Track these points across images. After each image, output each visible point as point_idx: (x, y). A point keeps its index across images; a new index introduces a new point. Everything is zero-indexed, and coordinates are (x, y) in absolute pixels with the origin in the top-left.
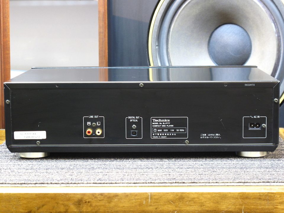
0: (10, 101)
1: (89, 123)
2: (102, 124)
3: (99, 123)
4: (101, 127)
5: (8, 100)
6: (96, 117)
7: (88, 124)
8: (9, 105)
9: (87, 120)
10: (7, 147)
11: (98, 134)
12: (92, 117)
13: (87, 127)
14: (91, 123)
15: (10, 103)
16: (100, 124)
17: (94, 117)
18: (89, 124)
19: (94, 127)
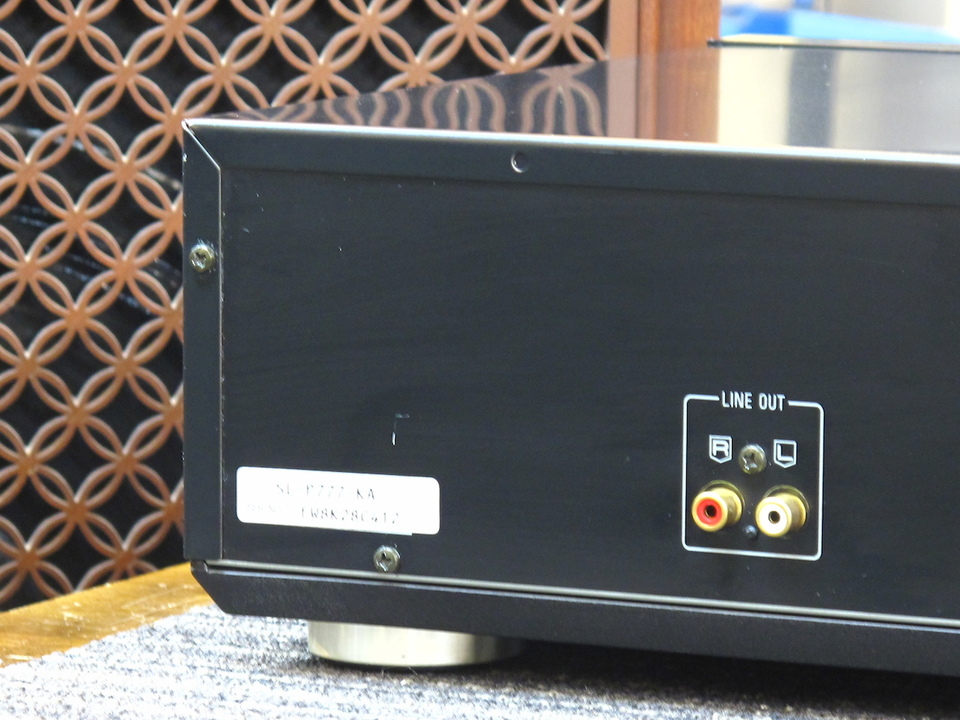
0: (216, 247)
1: (719, 445)
2: (807, 454)
3: (786, 451)
4: (800, 479)
5: (202, 247)
6: (769, 402)
7: (713, 448)
8: (210, 275)
9: (709, 420)
10: (193, 573)
11: (773, 530)
12: (741, 400)
13: (707, 473)
14: (736, 448)
15: (214, 264)
16: (792, 461)
17: (754, 401)
18: (720, 455)
19: (754, 474)
